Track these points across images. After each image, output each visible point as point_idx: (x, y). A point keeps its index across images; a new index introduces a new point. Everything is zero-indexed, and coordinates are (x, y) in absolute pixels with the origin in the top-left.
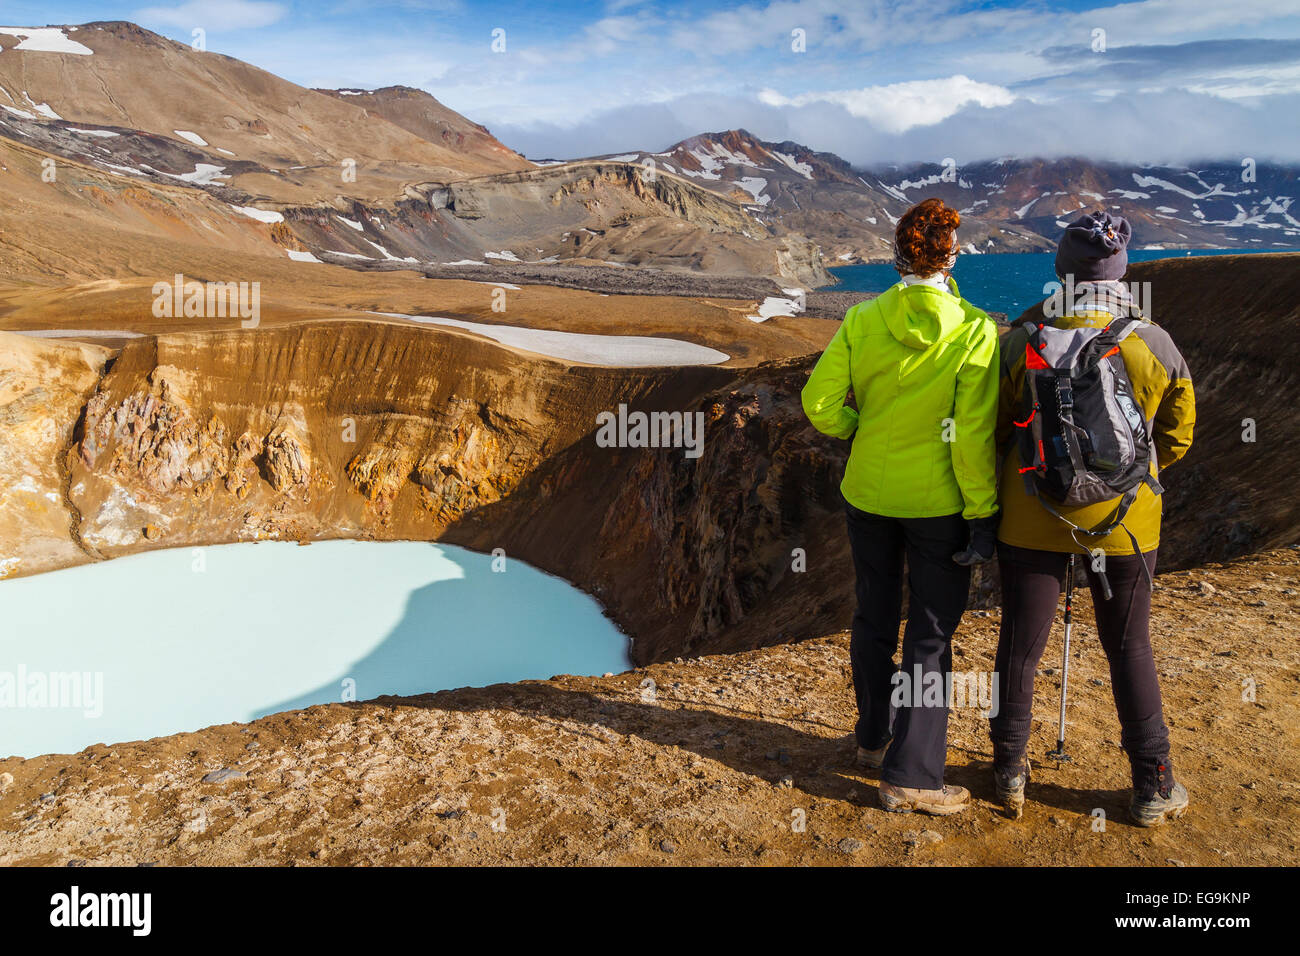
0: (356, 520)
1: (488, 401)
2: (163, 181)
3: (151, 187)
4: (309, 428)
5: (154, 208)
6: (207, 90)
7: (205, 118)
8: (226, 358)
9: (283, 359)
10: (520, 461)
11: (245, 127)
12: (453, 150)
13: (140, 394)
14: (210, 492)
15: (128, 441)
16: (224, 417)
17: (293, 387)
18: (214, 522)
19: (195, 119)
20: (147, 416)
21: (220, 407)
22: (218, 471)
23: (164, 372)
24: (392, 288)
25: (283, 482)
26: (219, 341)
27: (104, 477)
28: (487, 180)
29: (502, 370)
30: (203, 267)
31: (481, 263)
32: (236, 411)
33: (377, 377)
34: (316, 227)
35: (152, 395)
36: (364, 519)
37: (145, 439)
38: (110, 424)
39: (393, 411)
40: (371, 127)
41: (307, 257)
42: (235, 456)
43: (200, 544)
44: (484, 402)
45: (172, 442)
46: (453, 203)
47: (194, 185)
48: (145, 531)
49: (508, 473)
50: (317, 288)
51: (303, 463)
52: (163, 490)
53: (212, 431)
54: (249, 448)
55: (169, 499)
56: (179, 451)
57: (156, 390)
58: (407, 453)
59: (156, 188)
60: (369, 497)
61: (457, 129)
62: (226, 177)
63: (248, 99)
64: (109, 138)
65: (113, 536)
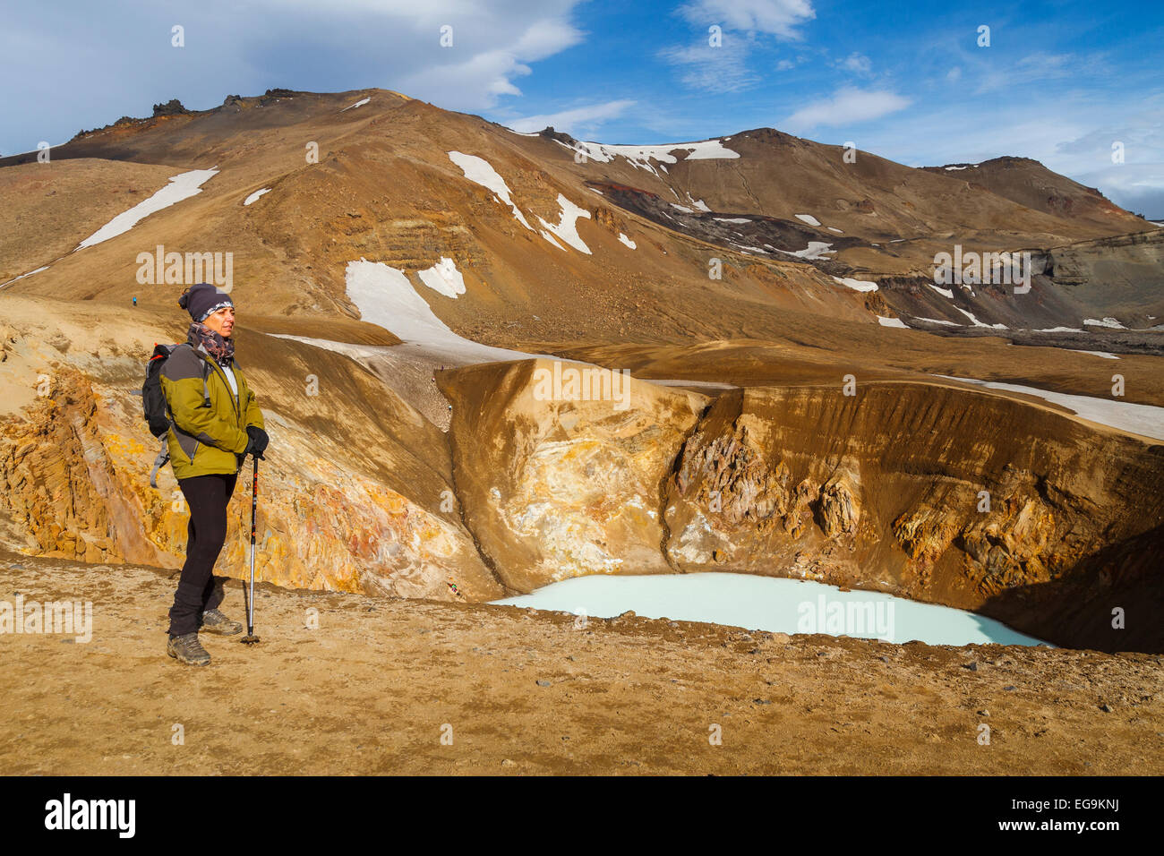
0: (897, 577)
1: (1048, 473)
2: (780, 258)
3: (769, 263)
4: (862, 482)
5: (770, 281)
6: (826, 178)
7: (820, 202)
8: (798, 412)
9: (846, 415)
10: (1078, 542)
11: (854, 207)
12: (1059, 216)
13: (726, 437)
14: (770, 529)
15: (712, 476)
16: (789, 463)
17: (852, 442)
18: (770, 555)
19: (812, 205)
20: (729, 456)
21: (788, 454)
22: (779, 511)
23: (747, 420)
24: (973, 353)
25: (833, 529)
26: (794, 396)
27: (691, 503)
28: (1092, 244)
29: (1067, 442)
30: (801, 331)
31: (1078, 331)
32: (800, 459)
33: (933, 438)
34: (908, 294)
35: (735, 438)
36: (903, 576)
37: (725, 475)
38: (700, 460)
39: (944, 473)
40: (972, 199)
41: (896, 323)
42: (794, 500)
43: (756, 573)
44: (1043, 474)
45: (745, 480)
46: (1052, 268)
47: (804, 260)
48: (715, 554)
49: (1061, 553)
50: (900, 351)
51: (852, 513)
52: (734, 521)
53: (778, 475)
54: (807, 494)
55: (737, 530)
56: (749, 488)
57: (738, 435)
58: (953, 517)
59: (773, 264)
60: (911, 555)
61: (1065, 194)
62: (833, 252)
63: (860, 182)
64: (744, 224)
65: (691, 554)
